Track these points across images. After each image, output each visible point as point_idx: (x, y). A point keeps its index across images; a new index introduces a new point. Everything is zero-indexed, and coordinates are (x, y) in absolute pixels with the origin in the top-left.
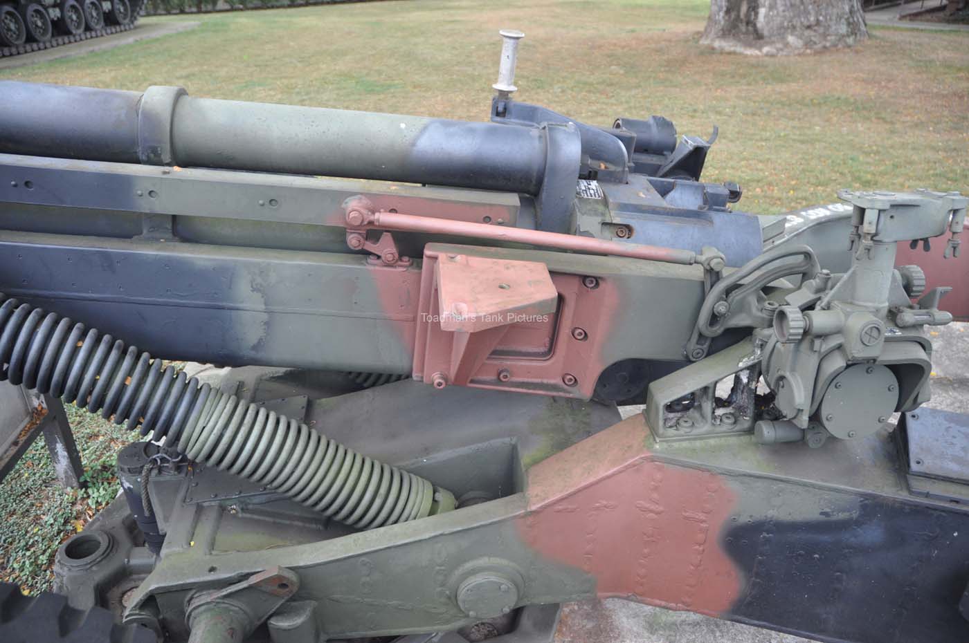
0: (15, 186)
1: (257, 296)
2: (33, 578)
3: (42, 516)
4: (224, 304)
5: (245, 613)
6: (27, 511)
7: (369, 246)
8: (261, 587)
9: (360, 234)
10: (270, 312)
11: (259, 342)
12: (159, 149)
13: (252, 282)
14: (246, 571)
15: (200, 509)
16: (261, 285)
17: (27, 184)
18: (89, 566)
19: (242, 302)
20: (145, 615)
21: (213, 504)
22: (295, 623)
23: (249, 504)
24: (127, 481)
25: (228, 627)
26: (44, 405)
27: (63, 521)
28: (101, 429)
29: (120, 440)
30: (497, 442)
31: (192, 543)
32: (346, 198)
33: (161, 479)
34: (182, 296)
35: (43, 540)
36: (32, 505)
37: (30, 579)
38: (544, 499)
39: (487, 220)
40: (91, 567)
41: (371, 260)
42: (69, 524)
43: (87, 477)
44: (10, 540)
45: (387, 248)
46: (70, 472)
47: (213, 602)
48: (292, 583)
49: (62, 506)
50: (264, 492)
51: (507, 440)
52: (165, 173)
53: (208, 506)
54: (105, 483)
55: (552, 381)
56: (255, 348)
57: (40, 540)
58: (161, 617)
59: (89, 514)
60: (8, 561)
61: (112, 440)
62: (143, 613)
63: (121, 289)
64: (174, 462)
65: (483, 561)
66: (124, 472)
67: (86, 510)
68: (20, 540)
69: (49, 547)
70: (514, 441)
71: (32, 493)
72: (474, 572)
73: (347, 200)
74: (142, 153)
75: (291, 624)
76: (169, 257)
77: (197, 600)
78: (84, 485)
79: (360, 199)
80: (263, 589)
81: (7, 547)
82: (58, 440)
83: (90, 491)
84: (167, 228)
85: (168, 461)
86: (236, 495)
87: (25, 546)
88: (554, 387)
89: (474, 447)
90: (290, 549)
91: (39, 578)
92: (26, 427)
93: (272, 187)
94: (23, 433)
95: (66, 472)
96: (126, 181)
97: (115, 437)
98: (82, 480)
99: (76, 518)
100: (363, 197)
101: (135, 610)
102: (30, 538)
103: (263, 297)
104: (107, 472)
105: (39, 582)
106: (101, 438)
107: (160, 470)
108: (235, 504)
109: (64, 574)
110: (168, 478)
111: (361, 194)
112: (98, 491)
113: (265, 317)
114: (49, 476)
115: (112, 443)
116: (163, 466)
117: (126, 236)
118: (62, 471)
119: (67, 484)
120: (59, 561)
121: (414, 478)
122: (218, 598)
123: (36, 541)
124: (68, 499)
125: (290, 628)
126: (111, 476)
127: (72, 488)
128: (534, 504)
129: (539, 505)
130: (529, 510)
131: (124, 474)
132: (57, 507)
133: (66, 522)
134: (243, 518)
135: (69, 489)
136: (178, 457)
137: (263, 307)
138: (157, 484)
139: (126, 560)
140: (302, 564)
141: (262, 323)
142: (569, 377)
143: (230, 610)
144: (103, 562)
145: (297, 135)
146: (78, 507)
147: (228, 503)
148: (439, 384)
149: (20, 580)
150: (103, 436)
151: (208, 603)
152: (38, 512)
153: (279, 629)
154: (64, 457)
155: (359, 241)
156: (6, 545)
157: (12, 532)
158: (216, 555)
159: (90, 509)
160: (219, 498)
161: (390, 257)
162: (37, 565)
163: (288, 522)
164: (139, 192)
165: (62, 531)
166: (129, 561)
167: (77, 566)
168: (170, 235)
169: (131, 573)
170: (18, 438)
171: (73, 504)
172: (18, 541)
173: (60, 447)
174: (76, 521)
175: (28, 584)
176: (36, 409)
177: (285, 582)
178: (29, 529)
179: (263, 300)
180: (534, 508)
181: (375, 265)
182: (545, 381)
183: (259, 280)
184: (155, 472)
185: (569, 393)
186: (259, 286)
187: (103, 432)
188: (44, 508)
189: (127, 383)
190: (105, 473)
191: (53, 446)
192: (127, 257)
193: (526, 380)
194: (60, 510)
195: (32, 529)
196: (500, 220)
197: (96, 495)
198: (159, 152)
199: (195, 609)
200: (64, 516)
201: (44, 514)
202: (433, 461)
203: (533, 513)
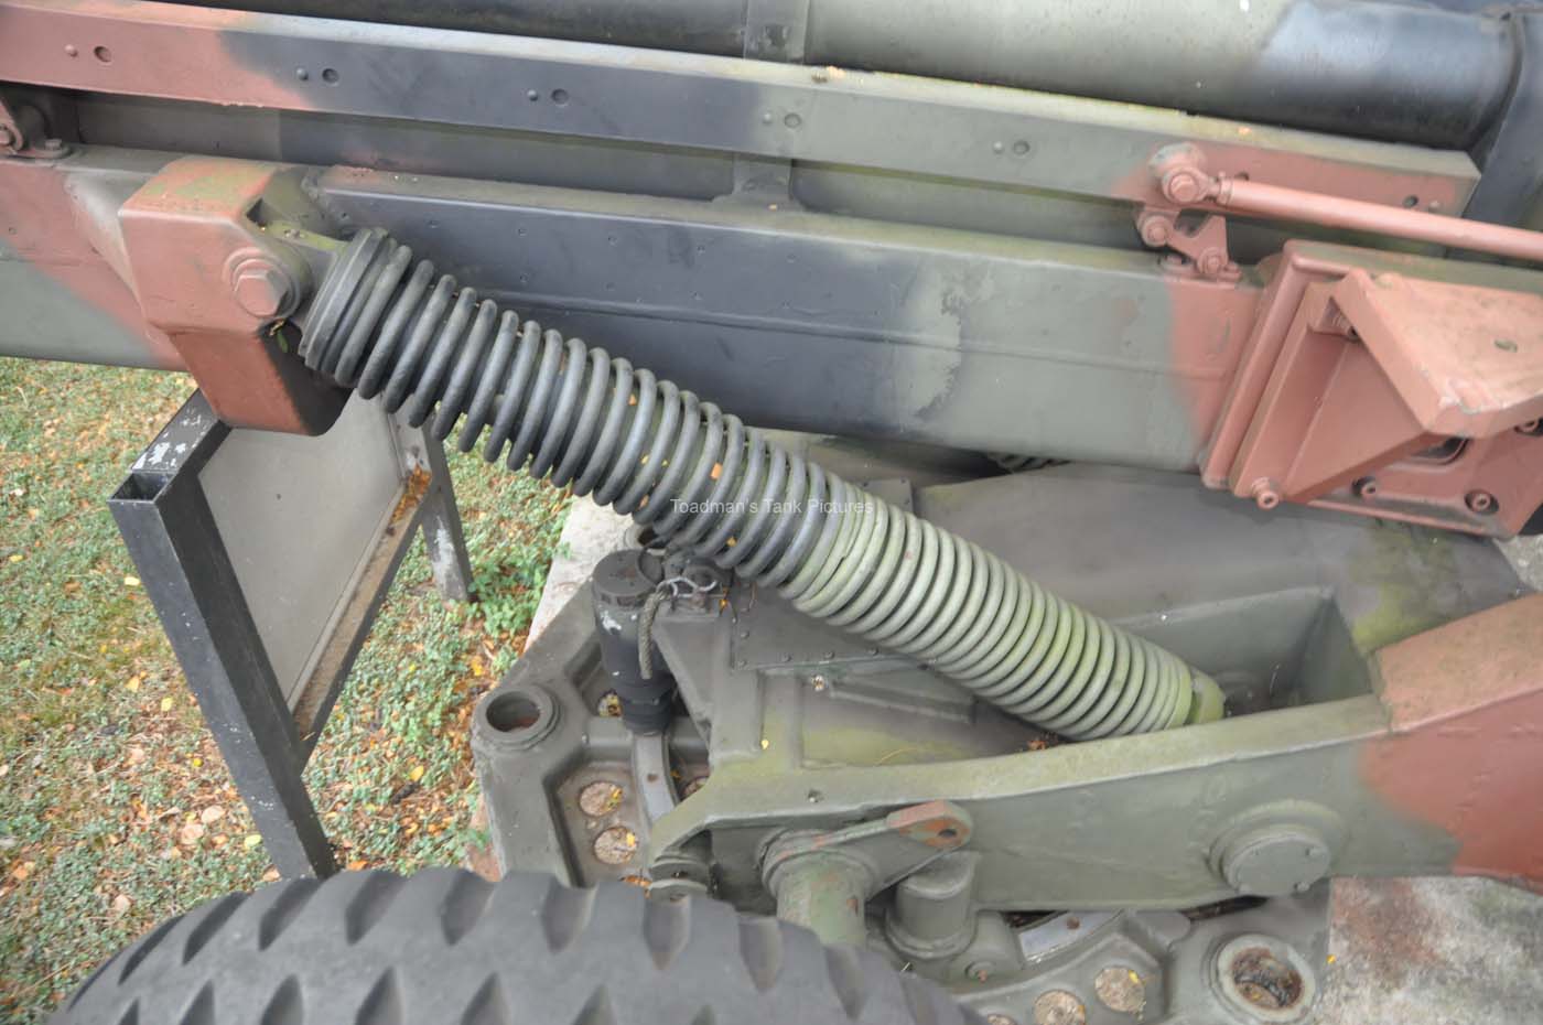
0: (534, 99)
1: (950, 323)
2: (425, 749)
3: (415, 644)
4: (885, 332)
5: (869, 869)
6: (390, 634)
7: (1181, 241)
8: (909, 832)
9: (1166, 216)
10: (965, 351)
11: (933, 405)
12: (785, 31)
13: (945, 295)
14: (879, 802)
15: (763, 681)
16: (961, 303)
17: (556, 94)
18: (527, 746)
19: (918, 331)
20: (689, 859)
21: (785, 672)
22: (951, 890)
23: (845, 674)
24: (613, 618)
25: (849, 896)
26: (426, 466)
27: (451, 657)
28: (480, 499)
29: (515, 520)
30: (1296, 594)
31: (765, 744)
32: (1160, 147)
33: (676, 619)
34: (810, 314)
35: (427, 685)
36: (396, 625)
37: (420, 748)
38: (1425, 715)
39: (1412, 202)
40: (533, 746)
41: (1172, 264)
42: (461, 662)
43: (480, 583)
44: (375, 681)
45: (1210, 244)
46: (454, 576)
47: (821, 851)
48: (965, 831)
49: (445, 630)
50: (876, 657)
51: (1314, 591)
52: (818, 80)
53: (776, 677)
54: (509, 596)
55: (1444, 502)
56: (924, 413)
57: (423, 684)
58: (713, 863)
59: (487, 647)
60: (381, 717)
61: (502, 519)
62: (685, 855)
63: (698, 298)
64: (702, 593)
65: (1286, 806)
66: (609, 601)
67: (482, 640)
68: (390, 682)
69: (437, 701)
70: (1327, 594)
71: (391, 605)
72: (1267, 822)
73: (1163, 151)
74: (751, 39)
75: (945, 892)
76: (798, 242)
77: (787, 845)
78: (474, 598)
79: (1189, 151)
80: (913, 836)
81: (373, 693)
82: (441, 524)
83: (486, 608)
84: (780, 184)
85: (689, 589)
86: (825, 659)
87: (399, 693)
88: (1449, 513)
89: (1254, 599)
90: (949, 767)
91: (433, 748)
92: (400, 503)
93: (1025, 118)
94: (398, 513)
95: (449, 576)
96: (748, 94)
97: (506, 515)
98: (472, 589)
99: (469, 652)
100: (1194, 147)
101: (674, 850)
102: (406, 680)
103: (960, 323)
104: (508, 576)
105: (434, 756)
106: (482, 516)
107: (675, 604)
108: (822, 675)
109: (490, 754)
110: (688, 618)
111: (1192, 140)
112: (500, 610)
113: (954, 359)
114: (412, 577)
115: (502, 525)
116: (682, 598)
117: (702, 196)
118: (443, 573)
119: (450, 594)
120: (479, 733)
121: (1149, 647)
122: (829, 845)
123: (417, 687)
124: (451, 619)
125: (942, 898)
126: (514, 584)
127: (458, 601)
128: (1406, 720)
129: (1416, 724)
130: (1394, 730)
131: (607, 605)
132: (437, 632)
133: (456, 659)
134: (838, 700)
135: (452, 603)
136: (709, 583)
137: (954, 341)
138: (670, 627)
139: (584, 738)
140: (976, 796)
141: (948, 371)
142: (1482, 497)
143: (848, 866)
144: (550, 739)
145: (1047, 15)
146: (469, 634)
147: (810, 671)
148: (1269, 500)
149: (405, 749)
150: (485, 511)
151: (810, 853)
152: (408, 638)
153: (921, 899)
154: (448, 551)
155: (1166, 230)
156: (371, 689)
157: (376, 667)
158: (812, 769)
159: (488, 637)
160: (795, 663)
161: (1213, 263)
162: (426, 727)
163: (911, 709)
164: (768, 116)
165: (451, 673)
166: (588, 740)
167: (511, 745)
168: (785, 198)
169: (590, 760)
170: (391, 522)
171: (461, 626)
172: (387, 685)
173: (442, 536)
174: (470, 657)
175: (418, 757)
176: (410, 472)
177: (953, 827)
178: (400, 665)
179: (958, 328)
180: (1405, 727)
181: (1179, 275)
182: (1432, 501)
183: (959, 291)
184: (666, 607)
185: (1480, 525)
186: (957, 304)
187: (483, 505)
188: (414, 631)
189: (714, 475)
190: (505, 578)
191: (432, 534)
192: (717, 239)
193: (1399, 496)
194: (443, 637)
195: (405, 667)
196: (1434, 204)
197: (498, 616)
198: (784, 36)
199: (786, 859)
200: (451, 647)
201: (418, 642)
202: (1180, 619)
203: (1400, 735)
